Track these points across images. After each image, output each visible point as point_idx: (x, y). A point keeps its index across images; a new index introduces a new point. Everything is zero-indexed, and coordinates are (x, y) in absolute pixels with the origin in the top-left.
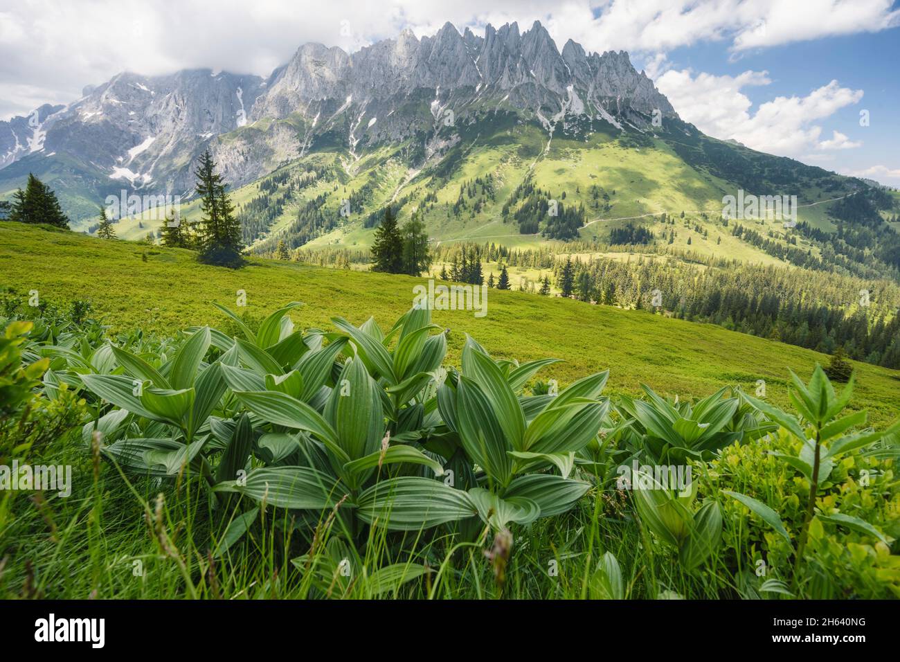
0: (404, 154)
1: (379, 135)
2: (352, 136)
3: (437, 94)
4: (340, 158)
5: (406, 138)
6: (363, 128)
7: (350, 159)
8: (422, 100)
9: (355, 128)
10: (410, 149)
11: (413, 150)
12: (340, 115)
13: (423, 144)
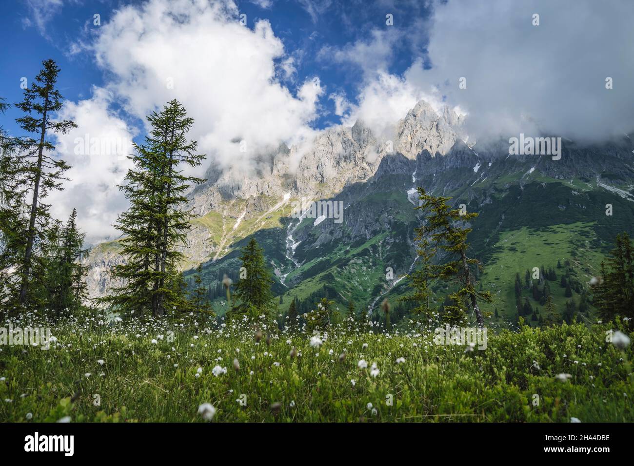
0: (374, 252)
1: (331, 233)
2: (290, 238)
3: (414, 180)
4: (272, 262)
5: (375, 233)
6: (307, 227)
7: (286, 265)
8: (394, 188)
9: (294, 229)
10: (383, 246)
11: (389, 247)
12: (274, 213)
13: (405, 239)
